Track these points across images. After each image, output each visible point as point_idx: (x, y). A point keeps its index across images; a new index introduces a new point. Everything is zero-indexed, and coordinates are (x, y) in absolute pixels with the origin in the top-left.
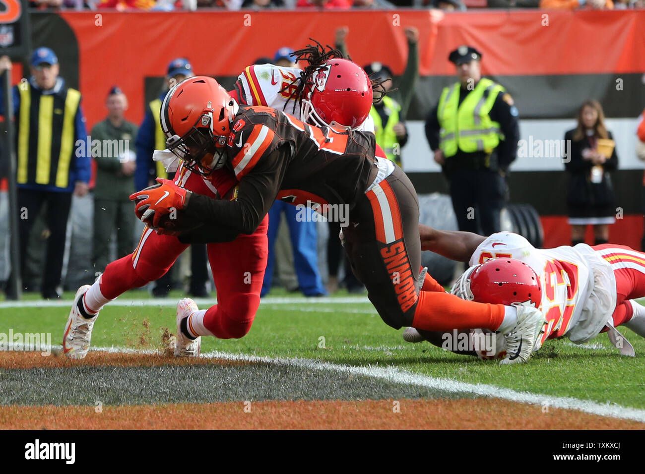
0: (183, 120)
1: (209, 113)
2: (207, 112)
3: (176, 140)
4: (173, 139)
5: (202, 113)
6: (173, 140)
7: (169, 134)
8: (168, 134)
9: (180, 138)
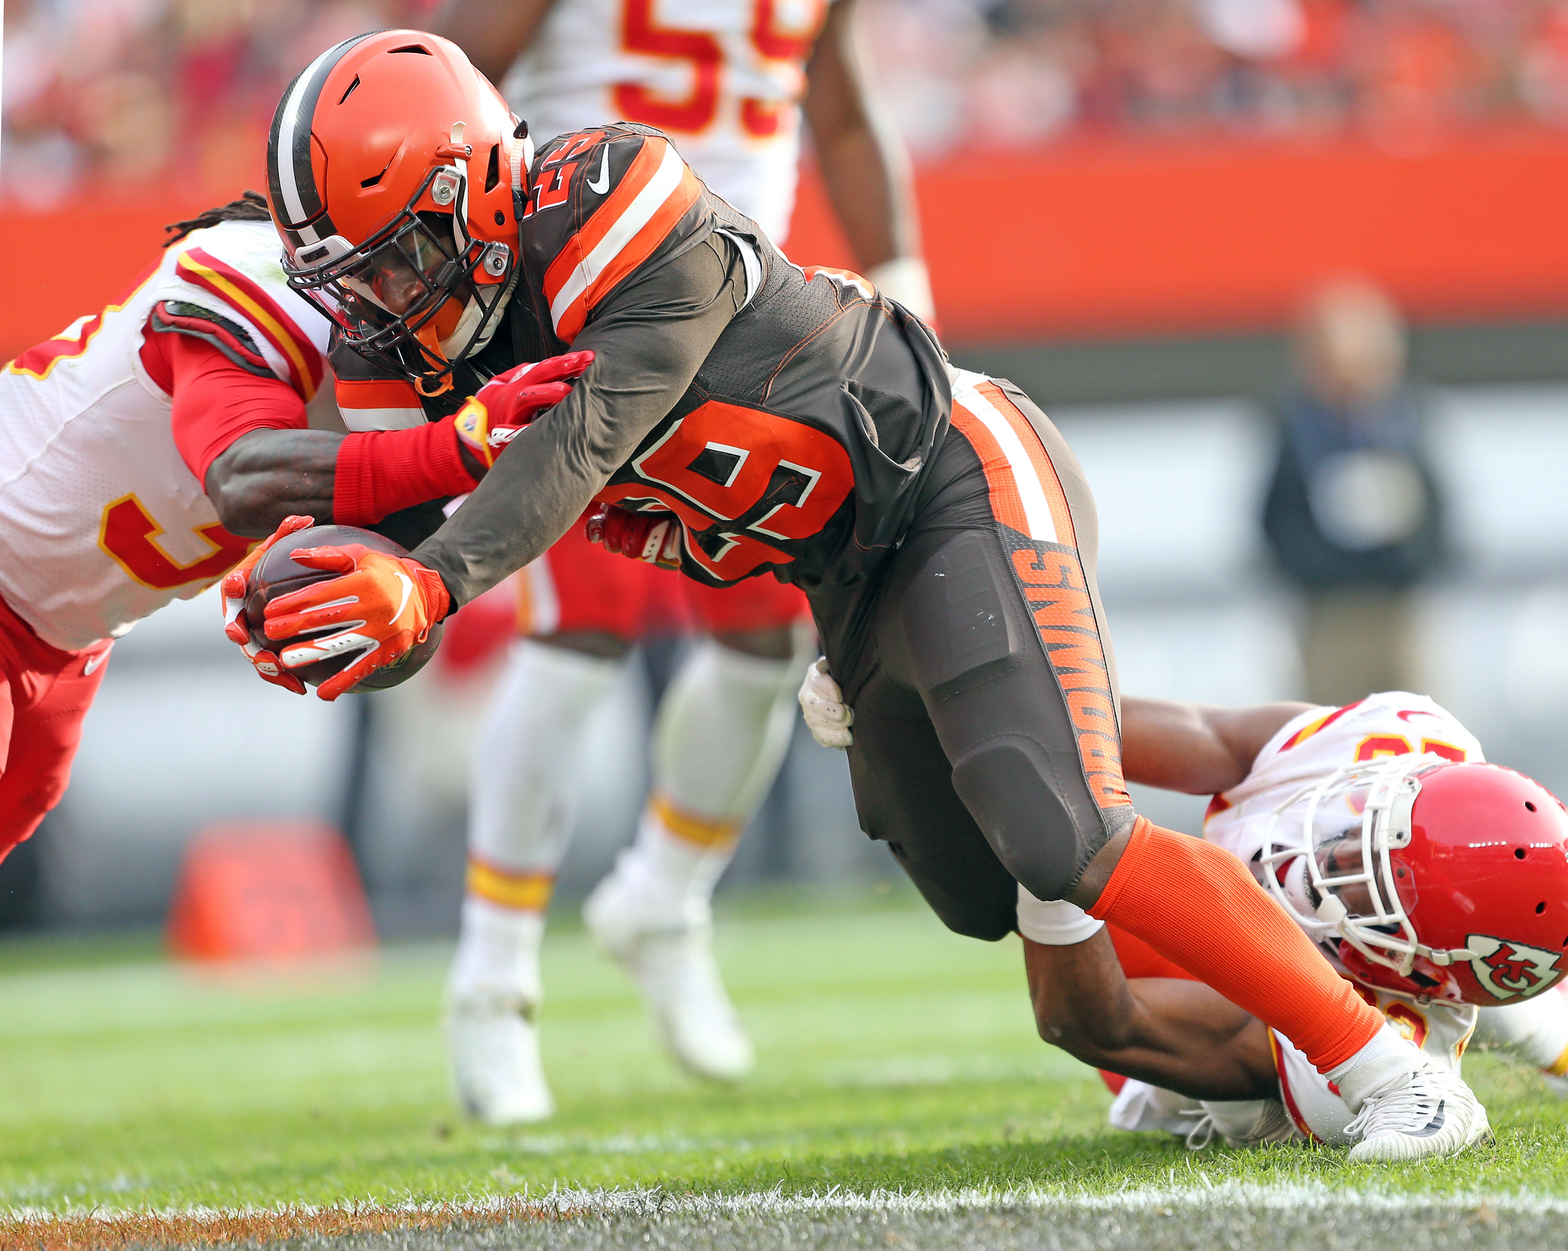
0: (366, 184)
1: (457, 161)
2: (450, 157)
3: (333, 256)
4: (323, 248)
5: (433, 162)
6: (322, 252)
7: (308, 233)
8: (300, 231)
9: (351, 247)
